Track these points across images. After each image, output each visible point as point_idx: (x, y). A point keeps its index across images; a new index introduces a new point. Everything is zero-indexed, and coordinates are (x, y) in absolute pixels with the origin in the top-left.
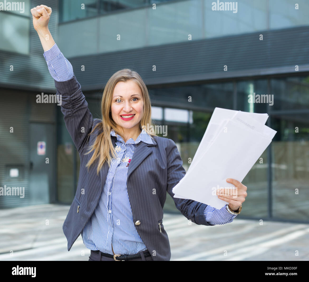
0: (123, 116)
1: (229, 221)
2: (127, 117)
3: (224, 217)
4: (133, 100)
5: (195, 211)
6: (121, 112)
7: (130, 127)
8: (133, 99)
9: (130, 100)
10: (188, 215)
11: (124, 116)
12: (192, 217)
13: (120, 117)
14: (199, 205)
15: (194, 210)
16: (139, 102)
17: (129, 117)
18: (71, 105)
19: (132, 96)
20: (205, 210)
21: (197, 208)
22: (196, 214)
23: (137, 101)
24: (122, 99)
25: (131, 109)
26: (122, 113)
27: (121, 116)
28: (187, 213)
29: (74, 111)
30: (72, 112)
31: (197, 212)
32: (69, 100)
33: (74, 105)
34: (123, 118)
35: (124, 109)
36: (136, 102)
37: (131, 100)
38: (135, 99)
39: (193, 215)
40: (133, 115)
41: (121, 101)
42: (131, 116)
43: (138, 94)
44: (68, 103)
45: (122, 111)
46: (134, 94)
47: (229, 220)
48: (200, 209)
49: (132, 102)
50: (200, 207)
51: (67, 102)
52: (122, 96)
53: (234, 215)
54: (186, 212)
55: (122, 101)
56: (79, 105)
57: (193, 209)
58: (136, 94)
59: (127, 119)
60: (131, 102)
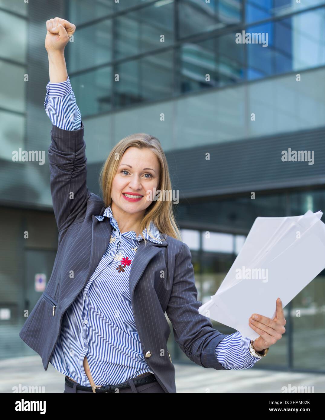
0: (126, 195)
1: (248, 366)
2: (132, 197)
3: (244, 358)
4: (144, 176)
5: (203, 348)
6: (125, 188)
7: (132, 211)
8: (146, 175)
9: (140, 175)
10: (191, 354)
11: (128, 195)
12: (198, 356)
13: (122, 195)
14: (209, 341)
15: (201, 346)
16: (152, 181)
17: (135, 197)
18: (73, 165)
19: (145, 169)
20: (217, 348)
21: (206, 344)
22: (203, 352)
23: (150, 179)
24: (131, 171)
25: (141, 187)
26: (127, 190)
27: (124, 194)
28: (191, 351)
29: (75, 175)
30: (71, 176)
31: (205, 349)
32: (73, 159)
33: (75, 167)
34: (127, 196)
35: (130, 185)
36: (148, 179)
37: (142, 175)
38: (148, 175)
39: (199, 353)
40: (141, 197)
41: (128, 174)
42: (138, 197)
43: (153, 169)
44: (71, 163)
45: (127, 187)
46: (149, 168)
47: (249, 364)
48: (210, 345)
49: (144, 178)
50: (210, 343)
51: (69, 161)
52: (132, 166)
53: (257, 358)
54: (189, 349)
55: (130, 174)
56: (82, 168)
57: (199, 345)
58: (151, 168)
59: (132, 199)
60: (142, 178)
